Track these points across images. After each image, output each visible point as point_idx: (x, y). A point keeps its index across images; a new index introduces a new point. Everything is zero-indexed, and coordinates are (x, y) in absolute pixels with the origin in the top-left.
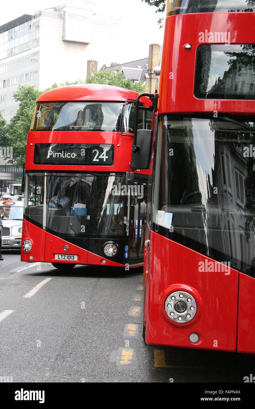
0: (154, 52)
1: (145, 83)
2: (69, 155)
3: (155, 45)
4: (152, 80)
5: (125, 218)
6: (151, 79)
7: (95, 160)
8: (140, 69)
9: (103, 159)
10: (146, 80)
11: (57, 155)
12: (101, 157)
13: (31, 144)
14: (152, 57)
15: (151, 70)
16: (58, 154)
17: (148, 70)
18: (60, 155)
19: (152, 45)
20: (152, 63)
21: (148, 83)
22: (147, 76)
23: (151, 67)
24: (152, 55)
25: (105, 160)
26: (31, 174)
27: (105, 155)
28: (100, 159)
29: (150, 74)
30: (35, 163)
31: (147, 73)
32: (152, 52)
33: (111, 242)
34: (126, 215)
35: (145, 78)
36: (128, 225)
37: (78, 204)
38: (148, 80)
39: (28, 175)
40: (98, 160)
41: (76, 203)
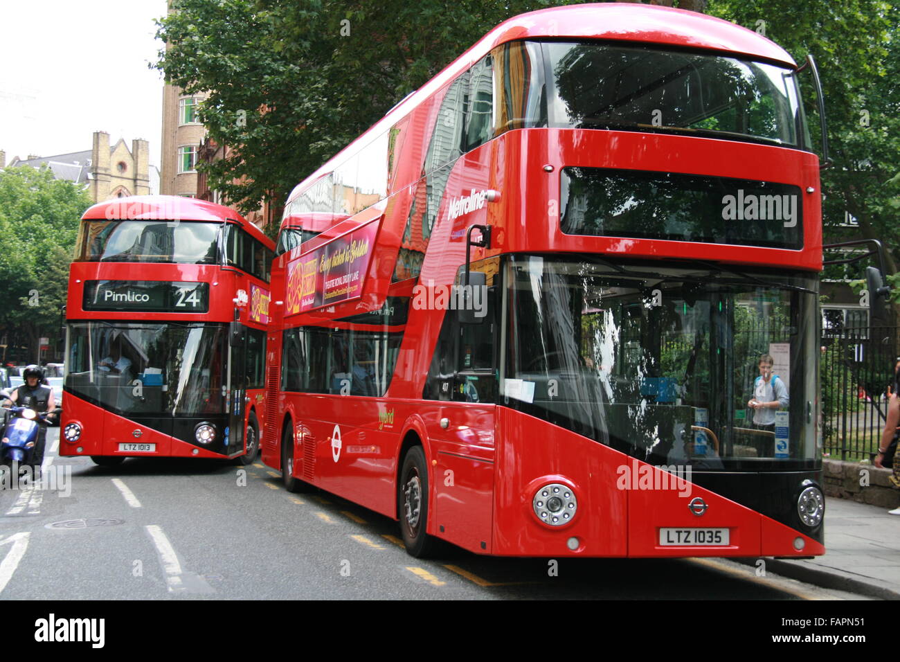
0: (101, 143)
1: (87, 186)
2: (139, 298)
3: (101, 132)
4: (99, 183)
5: (224, 388)
6: (96, 181)
7: (179, 304)
8: (77, 165)
9: (192, 303)
10: (87, 183)
11: (119, 297)
12: (188, 300)
13: (78, 281)
14: (98, 151)
15: (97, 168)
16: (121, 296)
17: (92, 168)
18: (124, 297)
19: (98, 134)
20: (97, 158)
21: (92, 187)
22: (90, 176)
23: (97, 163)
24: (98, 147)
25: (194, 305)
26: (75, 326)
27: (195, 297)
28: (186, 303)
29: (96, 174)
30: (85, 308)
31: (89, 172)
32: (98, 143)
33: (204, 423)
34: (225, 384)
35: (88, 179)
36: (228, 397)
37: (151, 369)
38: (92, 182)
39: (71, 327)
40: (184, 305)
41: (148, 367)
